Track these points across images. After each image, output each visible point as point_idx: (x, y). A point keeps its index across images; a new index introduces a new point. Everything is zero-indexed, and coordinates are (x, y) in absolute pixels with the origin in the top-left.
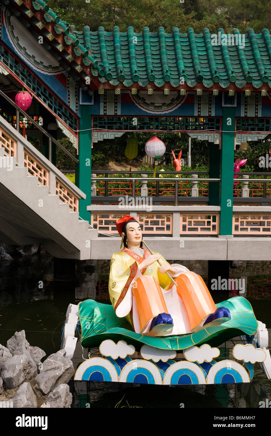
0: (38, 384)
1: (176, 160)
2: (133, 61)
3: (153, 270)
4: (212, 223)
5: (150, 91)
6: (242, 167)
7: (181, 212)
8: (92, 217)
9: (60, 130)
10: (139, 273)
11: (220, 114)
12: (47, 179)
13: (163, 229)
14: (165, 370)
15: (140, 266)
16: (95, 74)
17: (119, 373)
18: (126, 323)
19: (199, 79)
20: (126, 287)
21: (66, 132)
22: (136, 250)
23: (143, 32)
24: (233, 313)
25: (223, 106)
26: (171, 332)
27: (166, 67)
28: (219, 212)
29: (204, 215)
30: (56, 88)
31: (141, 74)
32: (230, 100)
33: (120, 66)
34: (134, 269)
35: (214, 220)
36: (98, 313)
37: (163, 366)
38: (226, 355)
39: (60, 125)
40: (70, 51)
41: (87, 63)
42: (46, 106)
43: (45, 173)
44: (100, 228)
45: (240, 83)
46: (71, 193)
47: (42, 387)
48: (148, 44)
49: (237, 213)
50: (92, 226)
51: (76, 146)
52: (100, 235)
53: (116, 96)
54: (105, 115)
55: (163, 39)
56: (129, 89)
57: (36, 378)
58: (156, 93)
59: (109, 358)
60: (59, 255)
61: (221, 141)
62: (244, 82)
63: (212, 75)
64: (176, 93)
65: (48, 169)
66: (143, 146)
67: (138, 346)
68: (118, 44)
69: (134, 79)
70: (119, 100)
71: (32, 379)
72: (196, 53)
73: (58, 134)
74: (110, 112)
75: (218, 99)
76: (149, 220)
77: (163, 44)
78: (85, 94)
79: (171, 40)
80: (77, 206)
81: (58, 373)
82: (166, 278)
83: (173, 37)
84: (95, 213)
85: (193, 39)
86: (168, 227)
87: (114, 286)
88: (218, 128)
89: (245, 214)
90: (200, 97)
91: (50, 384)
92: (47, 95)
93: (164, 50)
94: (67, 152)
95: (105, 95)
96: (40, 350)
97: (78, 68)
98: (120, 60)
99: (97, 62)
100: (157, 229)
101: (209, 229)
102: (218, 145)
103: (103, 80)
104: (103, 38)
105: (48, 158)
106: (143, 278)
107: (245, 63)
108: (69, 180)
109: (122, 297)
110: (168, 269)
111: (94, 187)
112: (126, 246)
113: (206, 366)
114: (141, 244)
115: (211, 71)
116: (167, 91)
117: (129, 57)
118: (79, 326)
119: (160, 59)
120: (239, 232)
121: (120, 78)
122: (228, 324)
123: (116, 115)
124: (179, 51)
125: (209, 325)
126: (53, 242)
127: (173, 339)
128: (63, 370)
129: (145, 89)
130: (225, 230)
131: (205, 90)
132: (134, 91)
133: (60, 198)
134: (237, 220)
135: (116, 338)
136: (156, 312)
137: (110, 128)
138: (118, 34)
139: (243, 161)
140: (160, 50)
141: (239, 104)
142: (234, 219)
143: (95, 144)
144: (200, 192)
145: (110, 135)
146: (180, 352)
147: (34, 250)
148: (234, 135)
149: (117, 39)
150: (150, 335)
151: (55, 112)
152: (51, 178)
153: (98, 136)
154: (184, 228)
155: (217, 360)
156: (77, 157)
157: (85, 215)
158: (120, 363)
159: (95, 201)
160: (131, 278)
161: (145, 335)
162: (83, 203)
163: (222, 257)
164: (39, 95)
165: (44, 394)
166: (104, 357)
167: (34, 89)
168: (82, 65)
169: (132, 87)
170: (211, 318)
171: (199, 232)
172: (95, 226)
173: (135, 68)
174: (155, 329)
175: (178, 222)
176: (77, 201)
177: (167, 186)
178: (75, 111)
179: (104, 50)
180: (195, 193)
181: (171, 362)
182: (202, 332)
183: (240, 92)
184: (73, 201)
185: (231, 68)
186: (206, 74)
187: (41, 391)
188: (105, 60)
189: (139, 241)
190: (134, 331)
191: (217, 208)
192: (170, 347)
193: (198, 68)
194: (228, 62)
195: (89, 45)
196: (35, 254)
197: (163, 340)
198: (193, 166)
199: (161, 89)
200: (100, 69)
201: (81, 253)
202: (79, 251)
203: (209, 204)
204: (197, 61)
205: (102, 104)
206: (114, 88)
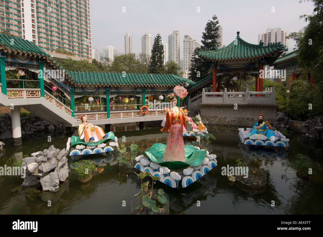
0: (58, 158)
1: (97, 102)
2: (84, 79)
3: (90, 127)
4: (105, 116)
5: (88, 86)
6: (113, 103)
7: (98, 114)
8: (75, 116)
9: (65, 96)
10: (86, 129)
11: (106, 91)
12: (62, 108)
13: (94, 118)
14: (93, 150)
15: (86, 127)
16: (74, 82)
17: (81, 153)
18: (83, 140)
19: (100, 83)
20: (83, 132)
21: (67, 96)
22: (85, 123)
23: (86, 72)
24: (109, 136)
25: (106, 89)
26: (94, 141)
27: (92, 81)
28: (107, 113)
29: (104, 114)
30: (64, 86)
31: (86, 82)
32: (108, 88)
33: (80, 80)
34: (85, 127)
35: (106, 115)
36: (76, 139)
37: (92, 149)
38: (108, 145)
39: (65, 94)
40: (67, 76)
41: (72, 80)
42: (61, 90)
43: (61, 106)
44: (77, 119)
45: (110, 84)
46: (69, 111)
47: (59, 158)
48: (87, 75)
49: (111, 113)
50: (75, 118)
51: (70, 99)
52: (77, 120)
53: (80, 87)
54: (77, 92)
55: (91, 74)
56: (83, 86)
57: (57, 156)
58: (90, 86)
59: (79, 149)
60: (67, 126)
61: (106, 97)
62: (111, 84)
63: (103, 82)
64: (95, 86)
65: (62, 105)
66: (88, 99)
67: (86, 145)
68: (80, 75)
69: (84, 83)
70: (81, 88)
71: (56, 157)
72: (99, 77)
73: (65, 97)
74: (79, 91)
75: (105, 88)
76: (90, 116)
77: (91, 75)
78: (72, 87)
79: (93, 74)
80: (71, 114)
81: (63, 154)
82: (93, 129)
83: (94, 74)
84: (76, 115)
85: (98, 74)
86: (95, 117)
87: (80, 132)
88: (105, 94)
89: (113, 113)
90: (101, 87)
91: (61, 158)
92: (61, 87)
93: (91, 77)
94: (68, 101)
95: (77, 87)
96: (59, 149)
97: (69, 81)
98: (80, 79)
99: (74, 79)
100: (92, 118)
101: (105, 117)
102: (106, 98)
103: (76, 84)
104: (76, 74)
105: (62, 103)
106: (87, 130)
107: (111, 80)
108: (69, 108)
109: (82, 134)
110: (93, 127)
111: (77, 109)
112: (83, 122)
113: (103, 148)
114: (86, 122)
115: (99, 81)
116: (92, 86)
117: (83, 78)
118: (71, 143)
119: (91, 79)
120: (112, 117)
121: (81, 83)
122: (108, 138)
123: (80, 92)
124: (95, 77)
125: (103, 139)
126: (64, 123)
127: (95, 143)
128: (64, 153)
129: (87, 86)
130: (108, 117)
131: (102, 86)
132: (84, 86)
133: (66, 112)
134: (111, 115)
135: (80, 144)
136: (90, 137)
137: (79, 95)
138: (80, 73)
139: (113, 102)
140: (90, 76)
141: (110, 89)
142: (110, 114)
143: (75, 99)
144: (103, 109)
145: (79, 96)
146: (96, 146)
147: (61, 125)
148: (109, 96)
149: (79, 74)
150: (89, 143)
151: (64, 91)
152: (63, 107)
153: (76, 97)
154: (99, 117)
155: (106, 146)
156: (70, 102)
157: (73, 116)
158: (82, 150)
159: (76, 112)
160: (84, 130)
161: (88, 143)
162: (72, 113)
163: (108, 123)
164: (59, 87)
165: (59, 160)
166: (77, 149)
167: (57, 86)
168: (70, 80)
169: (84, 85)
170: (104, 137)
171: (102, 118)
172: (76, 118)
173: (84, 81)
174: (90, 141)
175: (97, 116)
176: (71, 113)
177: (95, 108)
178: (69, 91)
179: (76, 77)
180: (102, 109)
181: (94, 148)
182: (102, 140)
183: (110, 86)
184: (70, 112)
185: (107, 81)
186: (102, 82)
187: (58, 159)
188: (76, 79)
189: (86, 121)
190: (85, 142)
191: (106, 112)
192: (94, 145)
193: (100, 81)
194: (107, 79)
195: (72, 75)
196: (61, 126)
197: (92, 144)
198: (102, 104)
199: (91, 86)
200: (75, 81)
201: (73, 125)
202: (72, 125)
203: (105, 111)
204: (99, 79)
205: (76, 89)
206: (79, 85)
